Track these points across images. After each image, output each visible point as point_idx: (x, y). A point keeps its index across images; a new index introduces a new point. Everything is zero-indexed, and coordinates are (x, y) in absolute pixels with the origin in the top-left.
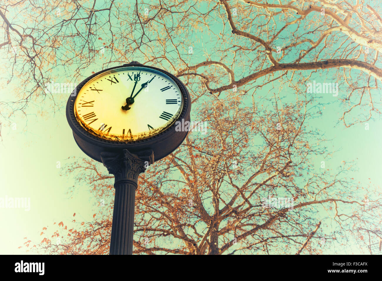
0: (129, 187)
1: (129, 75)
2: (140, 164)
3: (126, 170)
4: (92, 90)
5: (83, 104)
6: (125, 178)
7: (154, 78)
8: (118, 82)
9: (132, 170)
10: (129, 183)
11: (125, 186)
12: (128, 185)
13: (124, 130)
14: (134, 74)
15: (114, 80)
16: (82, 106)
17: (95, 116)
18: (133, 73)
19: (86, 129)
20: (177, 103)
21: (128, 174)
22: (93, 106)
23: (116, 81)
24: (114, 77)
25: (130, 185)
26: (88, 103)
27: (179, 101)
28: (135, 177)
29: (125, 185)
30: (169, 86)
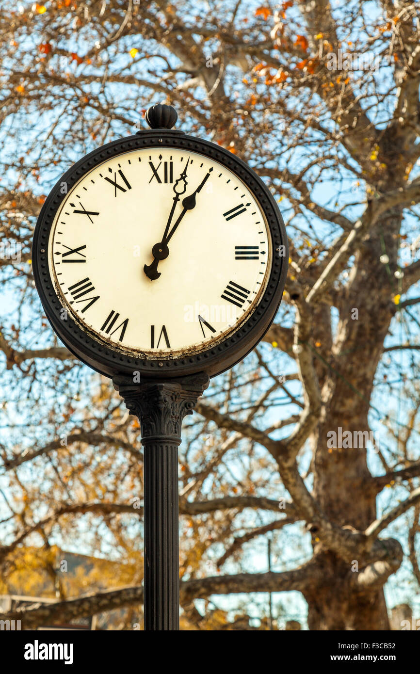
0: (169, 450)
1: (151, 164)
2: (185, 399)
3: (163, 419)
4: (76, 212)
5: (64, 255)
6: (161, 434)
7: (208, 175)
8: (130, 187)
9: (172, 417)
10: (168, 442)
11: (162, 449)
12: (167, 446)
13: (153, 328)
14: (163, 160)
15: (120, 182)
16: (64, 261)
17: (93, 288)
18: (161, 157)
19: (81, 327)
20: (257, 258)
21: (166, 426)
22: (84, 261)
23: (125, 186)
24: (120, 172)
25: (169, 446)
26: (72, 251)
27: (263, 253)
28: (177, 430)
29: (162, 446)
30: (242, 205)
